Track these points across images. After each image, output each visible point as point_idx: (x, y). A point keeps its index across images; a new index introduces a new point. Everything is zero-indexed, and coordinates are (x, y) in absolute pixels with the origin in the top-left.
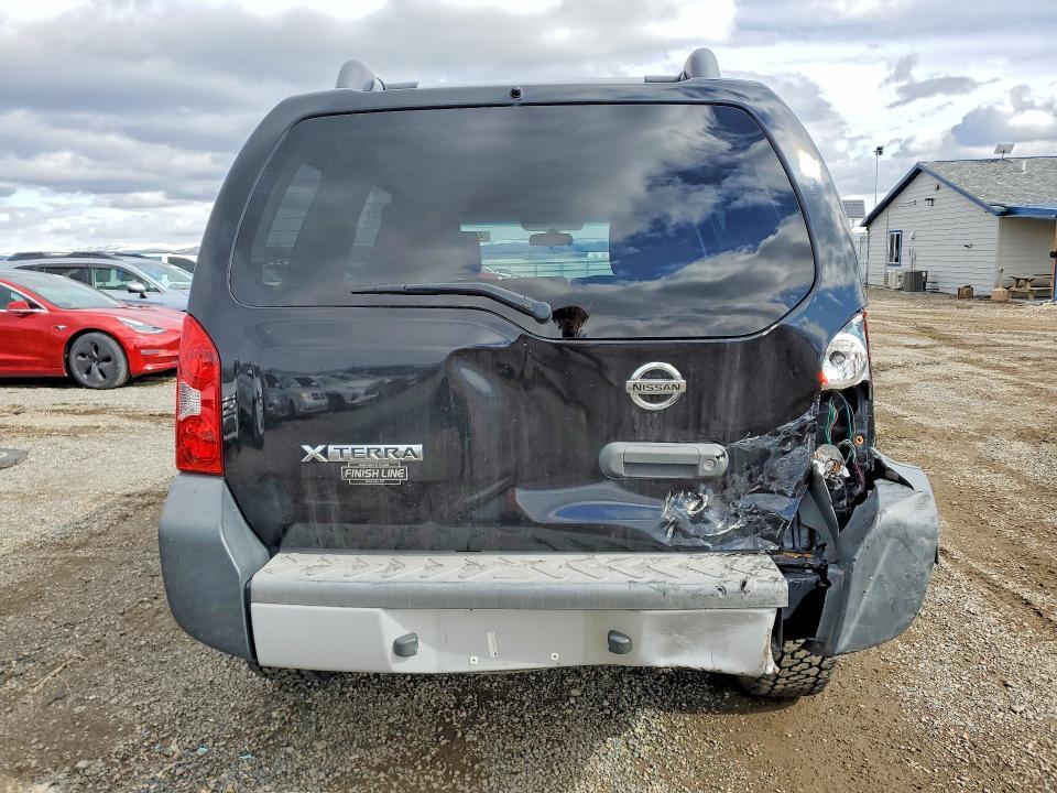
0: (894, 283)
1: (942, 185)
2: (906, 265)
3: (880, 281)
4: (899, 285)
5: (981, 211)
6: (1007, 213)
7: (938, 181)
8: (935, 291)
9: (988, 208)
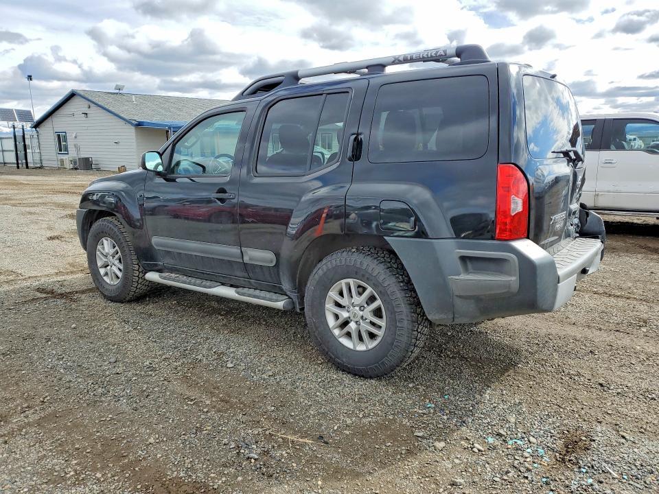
0: (68, 165)
1: (92, 105)
2: (73, 154)
3: (56, 164)
4: (71, 166)
5: (122, 122)
6: (139, 125)
7: (89, 103)
8: (98, 169)
9: (128, 122)
